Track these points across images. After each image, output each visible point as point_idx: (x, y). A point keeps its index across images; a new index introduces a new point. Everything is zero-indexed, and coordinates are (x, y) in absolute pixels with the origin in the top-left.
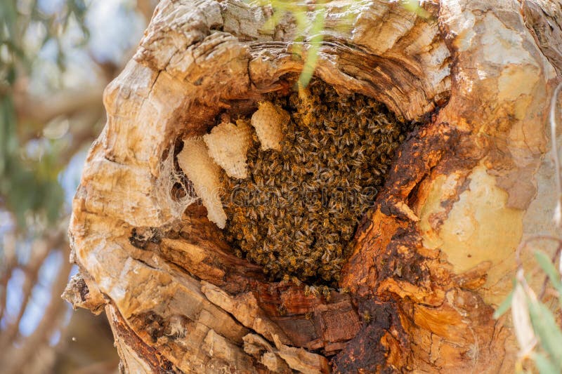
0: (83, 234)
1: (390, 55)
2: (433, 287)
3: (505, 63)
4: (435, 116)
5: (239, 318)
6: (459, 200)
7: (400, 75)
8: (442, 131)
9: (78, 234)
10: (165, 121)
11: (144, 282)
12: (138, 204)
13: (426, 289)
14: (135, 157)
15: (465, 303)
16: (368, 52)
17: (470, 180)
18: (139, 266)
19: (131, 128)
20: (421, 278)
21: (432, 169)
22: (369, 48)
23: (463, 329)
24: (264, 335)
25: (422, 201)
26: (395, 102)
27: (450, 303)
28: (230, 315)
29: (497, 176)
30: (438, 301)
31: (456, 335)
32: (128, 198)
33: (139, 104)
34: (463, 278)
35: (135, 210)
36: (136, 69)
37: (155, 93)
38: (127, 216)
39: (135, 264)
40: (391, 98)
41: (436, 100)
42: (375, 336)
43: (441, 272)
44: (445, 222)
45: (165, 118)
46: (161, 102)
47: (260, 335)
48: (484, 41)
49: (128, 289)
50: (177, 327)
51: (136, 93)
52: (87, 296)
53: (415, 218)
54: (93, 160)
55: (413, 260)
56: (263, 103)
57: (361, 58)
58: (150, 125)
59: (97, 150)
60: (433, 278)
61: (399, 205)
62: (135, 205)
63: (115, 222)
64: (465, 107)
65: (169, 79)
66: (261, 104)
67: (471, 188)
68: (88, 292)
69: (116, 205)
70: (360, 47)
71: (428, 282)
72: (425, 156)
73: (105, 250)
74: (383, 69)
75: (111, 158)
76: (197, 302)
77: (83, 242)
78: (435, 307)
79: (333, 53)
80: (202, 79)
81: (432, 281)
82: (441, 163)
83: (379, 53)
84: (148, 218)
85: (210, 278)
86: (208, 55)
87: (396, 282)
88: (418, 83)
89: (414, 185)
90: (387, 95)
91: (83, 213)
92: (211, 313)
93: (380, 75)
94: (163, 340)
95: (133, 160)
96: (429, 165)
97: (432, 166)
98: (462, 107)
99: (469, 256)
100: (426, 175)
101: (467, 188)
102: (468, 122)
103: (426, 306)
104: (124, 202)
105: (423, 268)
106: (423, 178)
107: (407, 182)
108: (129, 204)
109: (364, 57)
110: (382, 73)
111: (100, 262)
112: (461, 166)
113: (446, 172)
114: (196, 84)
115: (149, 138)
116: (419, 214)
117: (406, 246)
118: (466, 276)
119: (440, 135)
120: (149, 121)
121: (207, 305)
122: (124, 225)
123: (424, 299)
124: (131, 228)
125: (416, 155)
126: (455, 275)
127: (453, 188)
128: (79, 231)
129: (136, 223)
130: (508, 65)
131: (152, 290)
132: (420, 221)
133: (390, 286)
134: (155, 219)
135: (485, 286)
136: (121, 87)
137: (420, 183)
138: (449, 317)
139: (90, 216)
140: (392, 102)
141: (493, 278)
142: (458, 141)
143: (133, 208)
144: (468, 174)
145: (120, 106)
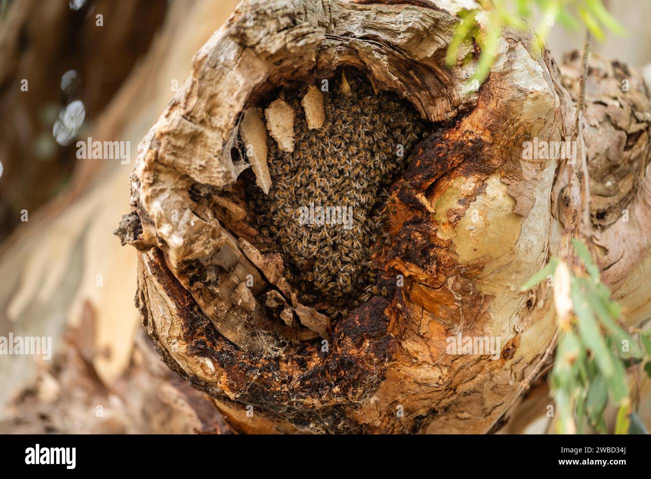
0: (151, 182)
1: (425, 62)
2: (437, 271)
3: (530, 89)
4: (459, 123)
5: (267, 275)
6: (475, 200)
7: (430, 80)
8: (467, 138)
9: (146, 181)
10: (246, 94)
11: (197, 233)
12: (206, 162)
13: (431, 272)
14: (210, 120)
15: (461, 288)
16: (408, 56)
17: (487, 185)
18: (195, 218)
19: (212, 94)
20: (428, 262)
21: (453, 169)
22: (410, 54)
23: (453, 309)
24: (284, 292)
25: (437, 195)
26: (422, 105)
27: (450, 287)
28: (260, 271)
29: (509, 185)
30: (437, 284)
31: (445, 314)
32: (197, 156)
33: (223, 74)
34: (465, 267)
35: (203, 169)
36: (222, 42)
37: (240, 66)
38: (194, 173)
39: (192, 216)
40: (419, 100)
41: (460, 108)
42: (380, 307)
43: (447, 260)
44: (462, 218)
45: (246, 91)
46: (243, 76)
47: (281, 292)
48: (515, 66)
49: (184, 237)
50: (211, 276)
51: (223, 64)
52: (141, 236)
53: (432, 210)
54: (171, 117)
55: (425, 245)
56: (312, 86)
57: (400, 60)
58: (230, 94)
59: (175, 108)
60: (439, 264)
61: (419, 196)
62: (203, 163)
63: (179, 176)
64: (491, 121)
65: (252, 56)
66: (311, 87)
67: (487, 192)
68: (141, 232)
69: (185, 161)
70: (402, 51)
71: (434, 266)
72: (449, 157)
73: (168, 200)
74: (416, 73)
75: (189, 118)
76: (236, 257)
77: (150, 189)
78: (433, 288)
79: (383, 54)
80: (281, 61)
81: (437, 266)
82: (463, 166)
83: (417, 59)
84: (213, 177)
85: (245, 235)
86: (298, 42)
87: (402, 262)
88: (444, 91)
89: (434, 180)
90: (416, 96)
91: (156, 163)
92: (245, 268)
93: (412, 78)
94: (199, 284)
95: (208, 124)
96: (451, 166)
97: (453, 166)
98: (489, 120)
99: (475, 250)
100: (446, 173)
101: (483, 191)
102: (492, 135)
103: (426, 286)
104: (193, 159)
105: (432, 254)
106: (443, 176)
107: (428, 178)
108: (198, 162)
109: (403, 60)
110: (415, 77)
111: (163, 209)
112: (481, 171)
113: (467, 174)
114: (276, 64)
115: (227, 106)
116: (434, 205)
117: (420, 232)
118: (468, 266)
119: (465, 141)
120: (230, 91)
121: (243, 260)
122: (187, 179)
123: (426, 280)
124: (192, 183)
125: (441, 155)
126: (459, 264)
127: (471, 189)
128: (148, 179)
129: (201, 179)
130: (533, 91)
131: (205, 241)
132: (435, 213)
133: (396, 265)
134: (219, 178)
135: (479, 276)
136: (209, 56)
137: (438, 179)
138: (444, 298)
139: (160, 167)
140: (419, 103)
141: (488, 269)
142: (481, 148)
143: (201, 166)
144: (486, 179)
145: (207, 73)
